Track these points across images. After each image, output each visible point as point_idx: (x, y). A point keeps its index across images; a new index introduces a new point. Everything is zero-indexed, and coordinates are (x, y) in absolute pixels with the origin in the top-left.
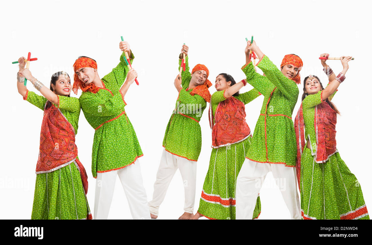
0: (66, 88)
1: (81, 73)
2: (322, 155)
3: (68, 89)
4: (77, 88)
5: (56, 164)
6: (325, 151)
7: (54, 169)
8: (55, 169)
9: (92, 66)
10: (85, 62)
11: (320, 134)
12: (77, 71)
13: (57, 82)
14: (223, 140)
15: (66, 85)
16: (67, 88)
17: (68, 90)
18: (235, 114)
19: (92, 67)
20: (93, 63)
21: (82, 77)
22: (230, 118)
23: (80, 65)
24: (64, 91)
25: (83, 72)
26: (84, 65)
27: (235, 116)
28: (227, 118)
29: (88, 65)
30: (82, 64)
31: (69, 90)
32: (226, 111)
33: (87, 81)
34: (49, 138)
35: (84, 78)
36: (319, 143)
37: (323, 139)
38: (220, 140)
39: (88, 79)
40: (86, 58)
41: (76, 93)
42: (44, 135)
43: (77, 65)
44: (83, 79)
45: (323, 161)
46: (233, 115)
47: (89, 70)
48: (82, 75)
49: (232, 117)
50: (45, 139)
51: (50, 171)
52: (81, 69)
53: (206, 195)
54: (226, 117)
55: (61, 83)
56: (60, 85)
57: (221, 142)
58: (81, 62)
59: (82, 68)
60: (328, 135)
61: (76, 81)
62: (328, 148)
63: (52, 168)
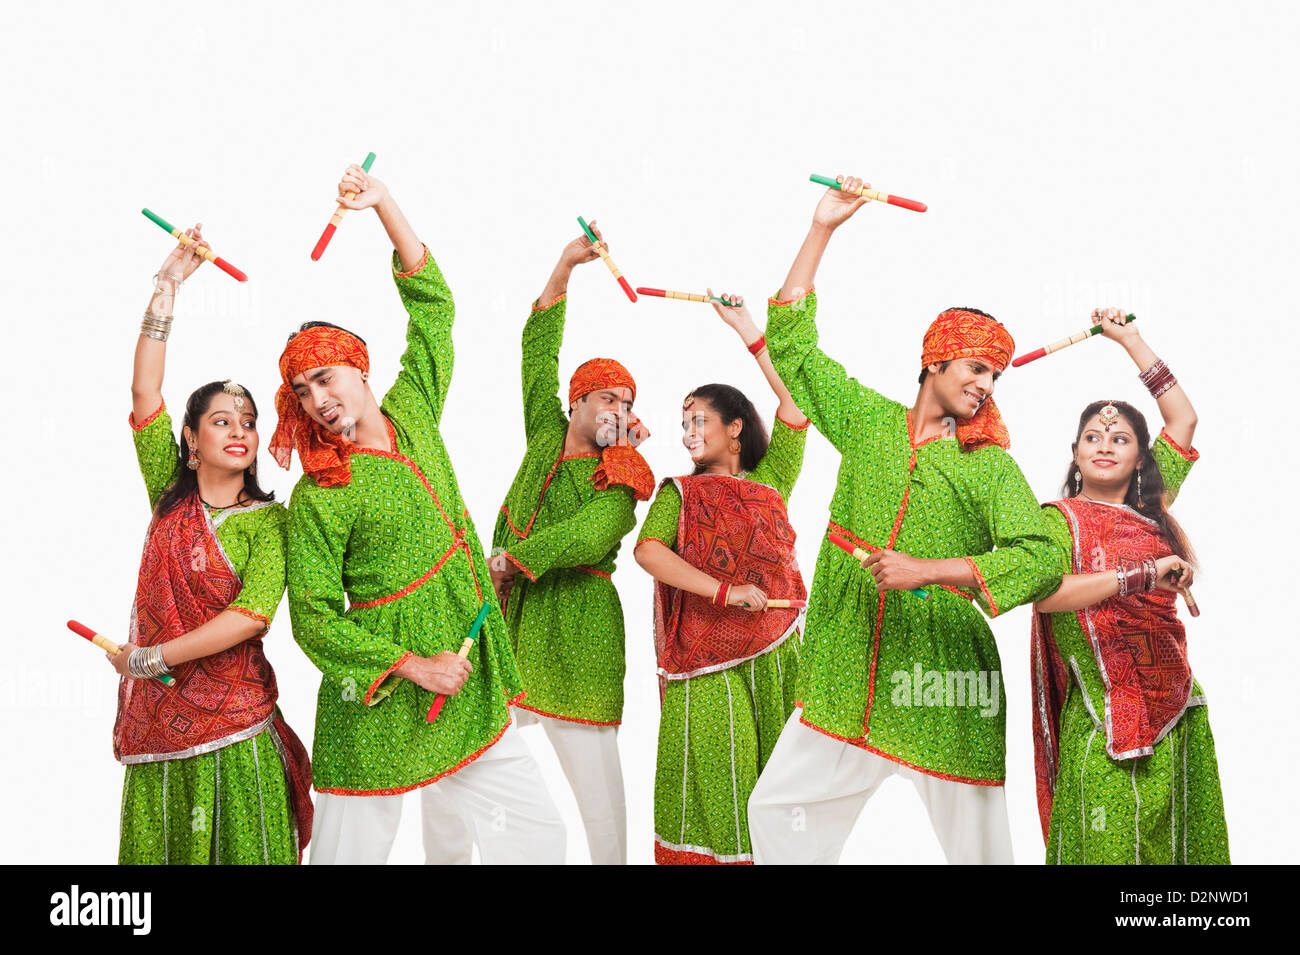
0: (231, 442)
1: (314, 386)
2: (1132, 726)
3: (243, 446)
4: (291, 447)
5: (209, 728)
6: (1145, 710)
7: (203, 745)
8: (205, 748)
9: (354, 361)
10: (330, 344)
11: (1109, 648)
12: (300, 379)
13: (205, 422)
14: (714, 646)
15: (234, 430)
16: (239, 443)
17: (243, 450)
18: (751, 542)
19: (354, 365)
20: (358, 349)
21: (319, 403)
22: (735, 559)
23: (312, 357)
24: (228, 452)
25: (323, 383)
26: (325, 356)
27: (751, 549)
28: (724, 563)
29: (343, 357)
30: (320, 354)
31: (247, 451)
32: (718, 537)
33: (335, 419)
34: (174, 628)
35: (324, 408)
36: (1114, 683)
37: (1125, 664)
38: (706, 648)
39: (339, 410)
40: (332, 329)
41: (284, 464)
42: (149, 614)
43: (302, 355)
44: (321, 411)
45: (1142, 751)
46: (744, 550)
47: (344, 376)
48: (319, 395)
49: (741, 558)
50: (153, 631)
51: (187, 754)
52: (314, 371)
53: (669, 851)
54: (719, 559)
55: (215, 423)
56: (212, 430)
57: (707, 655)
58: (317, 343)
59: (319, 369)
60: (1143, 642)
61: (286, 417)
62: (1154, 694)
63: (197, 744)
